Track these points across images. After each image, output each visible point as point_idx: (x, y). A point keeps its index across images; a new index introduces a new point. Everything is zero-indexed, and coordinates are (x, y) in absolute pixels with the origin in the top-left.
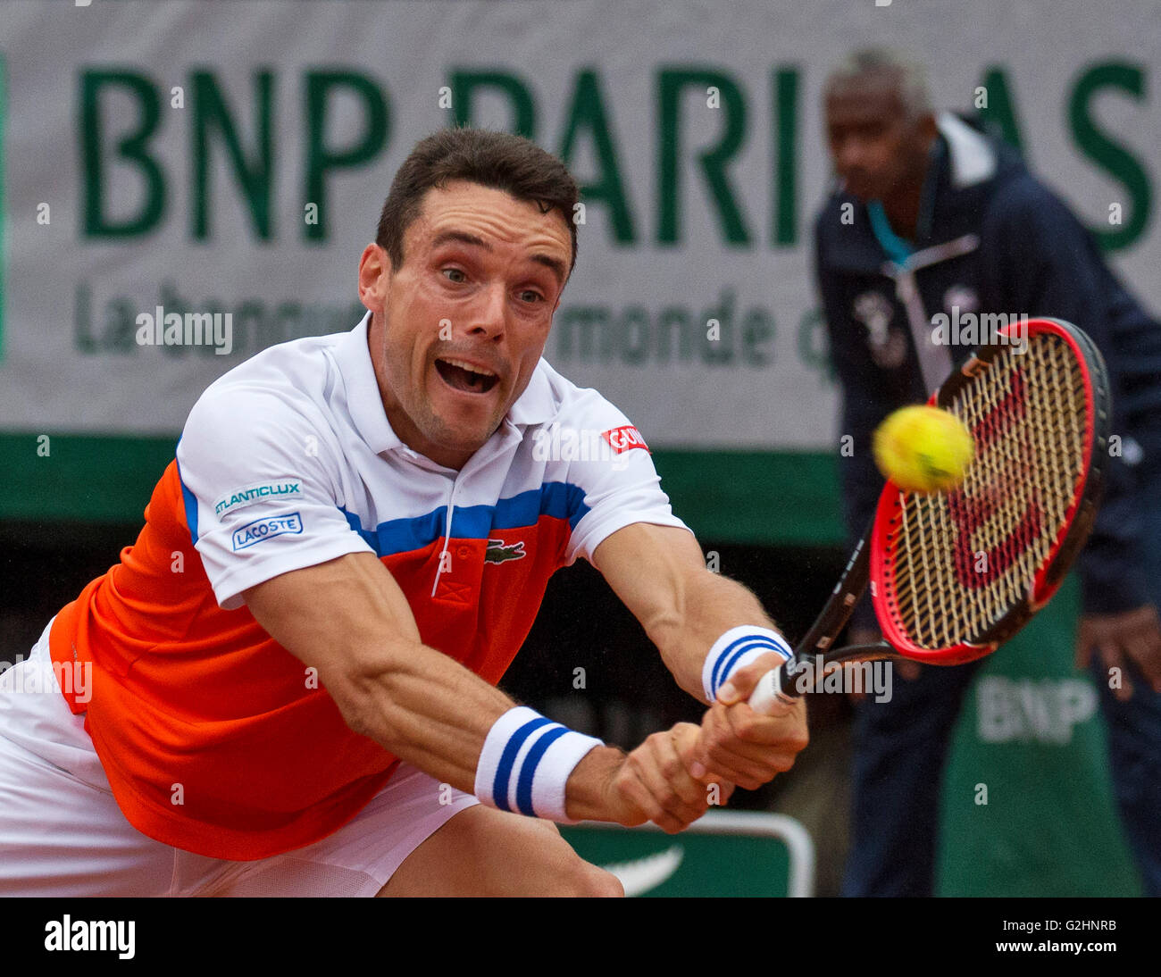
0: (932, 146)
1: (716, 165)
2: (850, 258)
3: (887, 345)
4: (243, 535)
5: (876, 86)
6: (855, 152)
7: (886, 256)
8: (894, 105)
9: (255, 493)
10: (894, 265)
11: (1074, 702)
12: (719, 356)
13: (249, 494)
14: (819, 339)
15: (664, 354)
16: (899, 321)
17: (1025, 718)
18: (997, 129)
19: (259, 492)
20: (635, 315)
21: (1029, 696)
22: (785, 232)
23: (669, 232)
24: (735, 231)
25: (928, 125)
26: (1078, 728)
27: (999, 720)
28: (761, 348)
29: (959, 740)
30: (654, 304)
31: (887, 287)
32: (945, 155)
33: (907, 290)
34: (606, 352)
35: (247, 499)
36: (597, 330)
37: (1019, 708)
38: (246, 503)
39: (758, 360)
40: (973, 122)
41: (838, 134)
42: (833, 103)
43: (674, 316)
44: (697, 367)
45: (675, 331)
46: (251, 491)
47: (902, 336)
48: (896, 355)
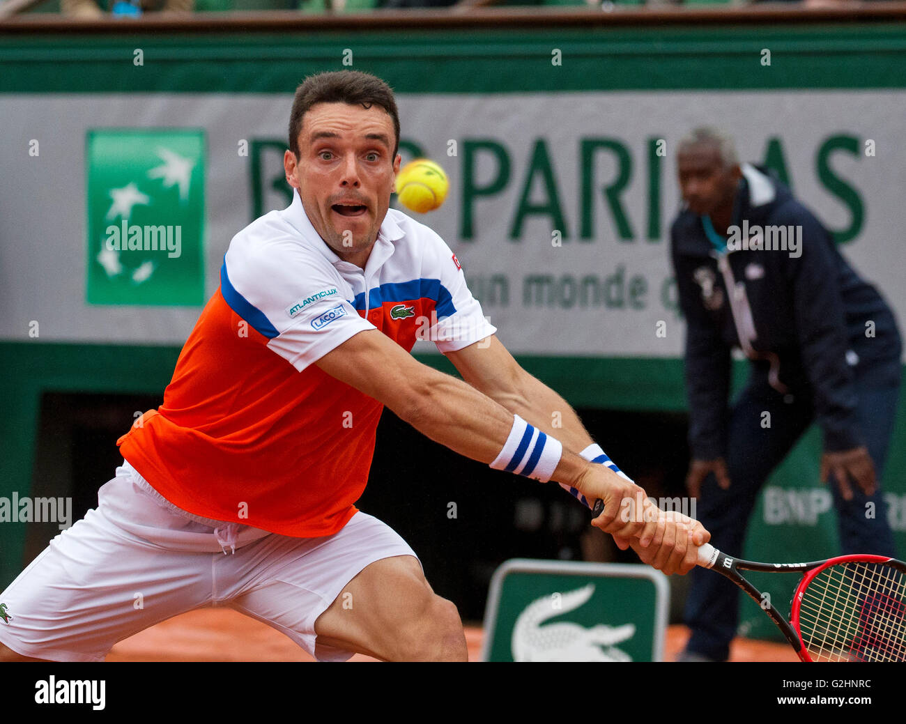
0: (738, 183)
1: (614, 194)
2: (692, 247)
3: (713, 297)
4: (318, 321)
5: (707, 149)
6: (694, 187)
7: (712, 246)
8: (717, 160)
9: (318, 296)
10: (716, 251)
11: (819, 501)
12: (617, 304)
13: (315, 298)
14: (673, 293)
15: (584, 302)
16: (719, 284)
17: (790, 510)
18: (775, 172)
19: (320, 295)
20: (567, 280)
21: (794, 498)
22: (654, 232)
23: (587, 232)
24: (625, 231)
25: (736, 171)
26: (821, 516)
27: (776, 512)
28: (640, 298)
29: (753, 525)
30: (578, 273)
31: (712, 264)
32: (746, 188)
33: (724, 266)
34: (551, 301)
35: (314, 300)
36: (546, 288)
37: (787, 504)
38: (313, 303)
39: (639, 306)
40: (762, 169)
41: (685, 176)
42: (681, 158)
43: (590, 280)
44: (603, 309)
45: (590, 289)
46: (316, 296)
47: (721, 292)
48: (718, 302)
